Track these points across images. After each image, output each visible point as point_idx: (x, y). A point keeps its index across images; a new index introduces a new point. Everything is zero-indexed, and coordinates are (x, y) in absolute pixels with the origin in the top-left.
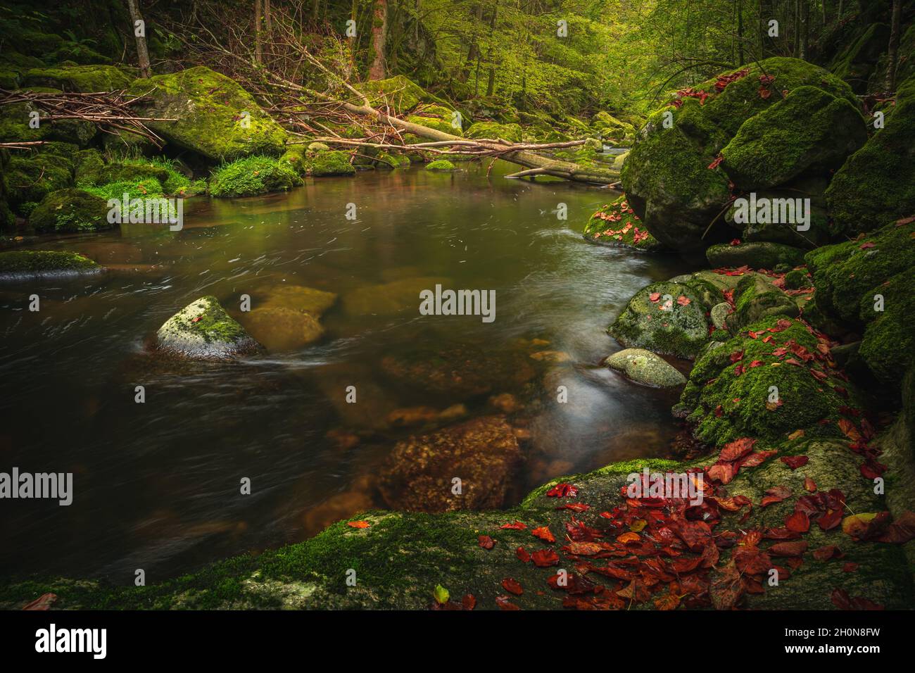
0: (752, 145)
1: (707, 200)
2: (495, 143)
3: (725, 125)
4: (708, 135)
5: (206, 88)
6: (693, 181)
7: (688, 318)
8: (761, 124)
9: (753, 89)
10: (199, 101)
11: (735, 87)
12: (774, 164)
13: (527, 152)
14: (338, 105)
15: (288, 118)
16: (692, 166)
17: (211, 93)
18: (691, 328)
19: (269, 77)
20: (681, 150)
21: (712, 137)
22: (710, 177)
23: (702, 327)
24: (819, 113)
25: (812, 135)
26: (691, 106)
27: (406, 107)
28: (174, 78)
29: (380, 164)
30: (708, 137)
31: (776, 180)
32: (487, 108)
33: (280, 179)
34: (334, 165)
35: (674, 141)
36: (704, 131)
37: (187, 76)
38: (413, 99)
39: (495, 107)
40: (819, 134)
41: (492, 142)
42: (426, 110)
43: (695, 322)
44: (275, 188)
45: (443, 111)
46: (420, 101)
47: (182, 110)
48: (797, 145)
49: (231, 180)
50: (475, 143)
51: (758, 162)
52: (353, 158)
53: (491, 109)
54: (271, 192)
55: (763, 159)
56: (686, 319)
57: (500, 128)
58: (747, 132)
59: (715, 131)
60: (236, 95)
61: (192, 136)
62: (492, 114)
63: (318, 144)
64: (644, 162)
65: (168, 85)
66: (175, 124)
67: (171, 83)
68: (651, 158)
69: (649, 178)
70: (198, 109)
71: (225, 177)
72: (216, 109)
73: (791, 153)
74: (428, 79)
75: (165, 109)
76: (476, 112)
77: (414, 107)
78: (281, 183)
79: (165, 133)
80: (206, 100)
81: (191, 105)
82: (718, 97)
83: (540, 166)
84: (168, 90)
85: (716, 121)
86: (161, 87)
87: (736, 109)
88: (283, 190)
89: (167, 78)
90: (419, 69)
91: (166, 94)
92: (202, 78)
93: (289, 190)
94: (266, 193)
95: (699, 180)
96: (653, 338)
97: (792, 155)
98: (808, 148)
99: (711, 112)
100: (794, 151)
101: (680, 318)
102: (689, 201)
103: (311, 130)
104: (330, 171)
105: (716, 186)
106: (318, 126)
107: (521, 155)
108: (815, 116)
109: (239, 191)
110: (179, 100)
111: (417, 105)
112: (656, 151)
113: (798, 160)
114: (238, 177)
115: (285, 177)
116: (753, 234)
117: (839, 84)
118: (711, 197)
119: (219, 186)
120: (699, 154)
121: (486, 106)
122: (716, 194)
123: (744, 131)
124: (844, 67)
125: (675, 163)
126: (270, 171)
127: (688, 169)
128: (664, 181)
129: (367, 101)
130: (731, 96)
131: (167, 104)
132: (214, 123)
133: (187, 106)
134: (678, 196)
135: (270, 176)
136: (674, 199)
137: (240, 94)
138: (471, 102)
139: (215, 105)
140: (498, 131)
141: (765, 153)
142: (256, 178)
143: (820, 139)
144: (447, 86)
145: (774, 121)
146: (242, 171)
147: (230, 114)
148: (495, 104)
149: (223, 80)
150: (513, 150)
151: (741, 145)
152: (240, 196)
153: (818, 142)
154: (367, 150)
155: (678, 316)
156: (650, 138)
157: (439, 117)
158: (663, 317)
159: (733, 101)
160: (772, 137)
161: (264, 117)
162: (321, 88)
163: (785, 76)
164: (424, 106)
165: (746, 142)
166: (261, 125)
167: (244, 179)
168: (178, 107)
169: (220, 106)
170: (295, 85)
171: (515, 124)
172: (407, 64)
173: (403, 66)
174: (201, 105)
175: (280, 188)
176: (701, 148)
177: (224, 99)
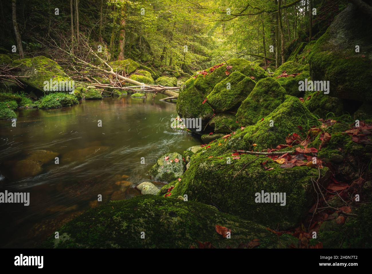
0: (217, 94)
1: (204, 116)
2: (157, 87)
3: (211, 86)
4: (205, 90)
5: (43, 65)
6: (199, 108)
7: (177, 168)
8: (221, 86)
9: (223, 71)
10: (39, 70)
11: (217, 71)
12: (224, 102)
13: (168, 90)
14: (101, 70)
15: (81, 76)
16: (199, 102)
17: (45, 67)
18: (177, 172)
19: (76, 59)
20: (194, 96)
21: (207, 90)
22: (206, 106)
23: (181, 172)
24: (240, 83)
25: (237, 91)
26: (200, 78)
27: (131, 71)
28: (30, 60)
29: (114, 94)
30: (205, 91)
31: (224, 109)
32: (167, 71)
33: (68, 102)
34: (93, 95)
35: (192, 92)
36: (203, 88)
37: (35, 60)
38: (134, 68)
39: (170, 70)
40: (239, 91)
41: (156, 86)
42: (139, 72)
43: (179, 169)
44: (65, 105)
45: (146, 72)
46: (137, 68)
47: (32, 73)
48: (232, 95)
49: (47, 102)
50: (150, 87)
51: (218, 101)
52: (102, 92)
53: (169, 71)
54: (63, 106)
55: (220, 100)
56: (176, 168)
57: (168, 79)
58: (216, 89)
59: (208, 88)
60: (55, 68)
61: (35, 83)
62: (169, 73)
63: (92, 86)
64: (181, 100)
65: (27, 63)
66: (28, 79)
67: (29, 62)
68: (183, 99)
69: (182, 107)
70: (38, 73)
71: (44, 101)
72: (46, 73)
73: (229, 98)
74: (145, 59)
75: (25, 72)
76: (163, 72)
77: (135, 71)
78: (68, 103)
79: (24, 82)
80: (42, 69)
81: (36, 71)
82: (210, 74)
83: (173, 96)
84: (27, 65)
85: (209, 84)
86: (24, 64)
87: (216, 79)
88: (69, 106)
89: (27, 60)
90: (141, 55)
91: (26, 67)
92: (42, 61)
93: (72, 106)
94: (61, 107)
95: (201, 108)
96: (162, 176)
97: (230, 99)
98: (236, 96)
99: (207, 81)
100: (230, 98)
101: (174, 167)
102: (197, 116)
103: (90, 80)
104: (92, 98)
105: (208, 110)
106: (93, 79)
107: (166, 91)
108: (238, 84)
109: (50, 106)
110: (31, 69)
111: (136, 70)
112: (185, 96)
113: (232, 101)
114: (49, 101)
115: (70, 101)
116: (216, 130)
117: (258, 69)
118: (205, 114)
119: (42, 104)
120: (202, 97)
121: (167, 70)
122: (207, 113)
123: (215, 89)
124: (294, 57)
125: (192, 101)
126: (63, 98)
127: (197, 103)
128: (188, 108)
129: (112, 69)
130: (215, 74)
131: (26, 70)
132: (45, 79)
133: (34, 72)
134: (192, 114)
135: (63, 100)
136: (191, 115)
137: (57, 67)
138: (161, 68)
139: (46, 71)
140: (168, 80)
141: (221, 98)
142: (57, 101)
143: (240, 93)
144: (152, 62)
145: (225, 85)
146: (51, 98)
147: (52, 75)
148: (171, 69)
149: (50, 62)
150: (163, 89)
151: (213, 94)
152: (50, 108)
153: (239, 94)
154: (109, 89)
155: (173, 167)
156: (184, 91)
157: (144, 75)
158: (168, 167)
159: (215, 76)
160: (223, 92)
161: (66, 76)
162: (98, 64)
163: (237, 66)
164: (139, 71)
165: (215, 93)
166: (64, 79)
167: (52, 102)
168: (30, 72)
169: (48, 72)
170: (86, 62)
171: (174, 78)
172: (137, 54)
173: (135, 54)
174: (40, 71)
175: (68, 105)
176: (203, 95)
177: (49, 69)
